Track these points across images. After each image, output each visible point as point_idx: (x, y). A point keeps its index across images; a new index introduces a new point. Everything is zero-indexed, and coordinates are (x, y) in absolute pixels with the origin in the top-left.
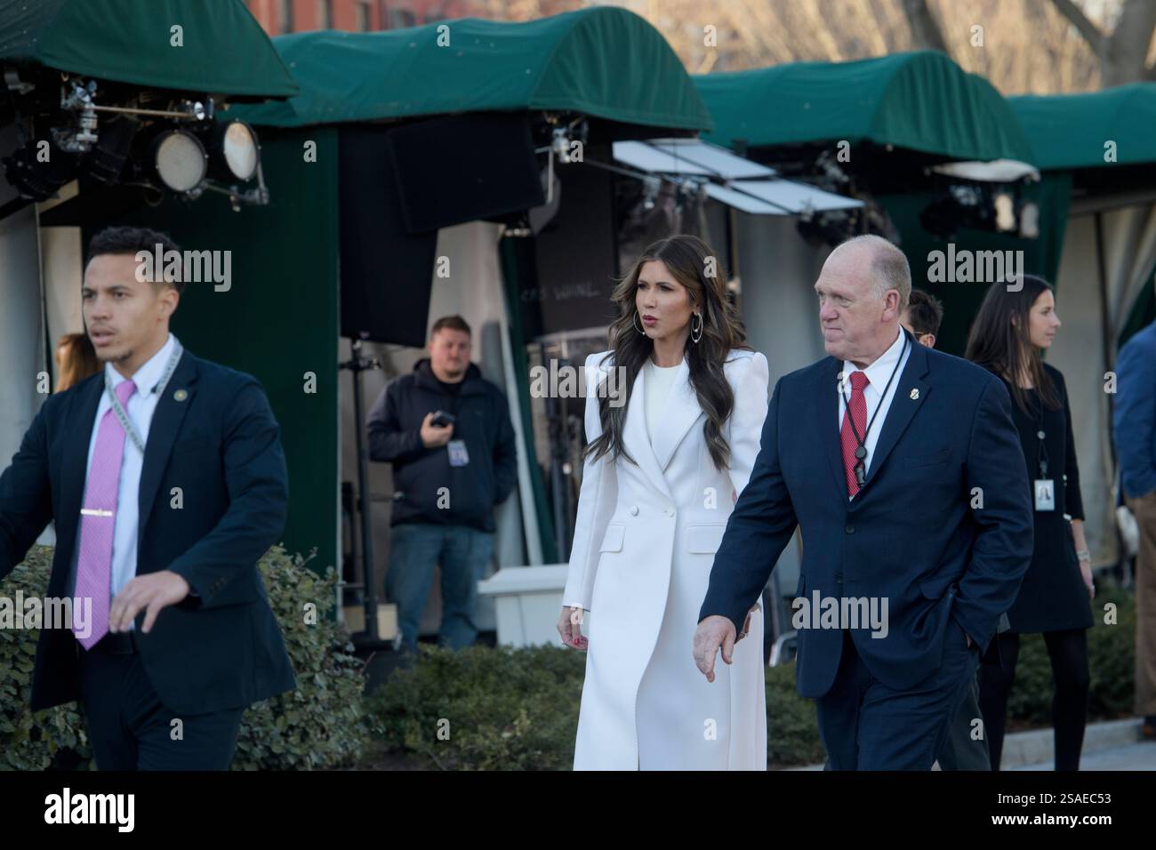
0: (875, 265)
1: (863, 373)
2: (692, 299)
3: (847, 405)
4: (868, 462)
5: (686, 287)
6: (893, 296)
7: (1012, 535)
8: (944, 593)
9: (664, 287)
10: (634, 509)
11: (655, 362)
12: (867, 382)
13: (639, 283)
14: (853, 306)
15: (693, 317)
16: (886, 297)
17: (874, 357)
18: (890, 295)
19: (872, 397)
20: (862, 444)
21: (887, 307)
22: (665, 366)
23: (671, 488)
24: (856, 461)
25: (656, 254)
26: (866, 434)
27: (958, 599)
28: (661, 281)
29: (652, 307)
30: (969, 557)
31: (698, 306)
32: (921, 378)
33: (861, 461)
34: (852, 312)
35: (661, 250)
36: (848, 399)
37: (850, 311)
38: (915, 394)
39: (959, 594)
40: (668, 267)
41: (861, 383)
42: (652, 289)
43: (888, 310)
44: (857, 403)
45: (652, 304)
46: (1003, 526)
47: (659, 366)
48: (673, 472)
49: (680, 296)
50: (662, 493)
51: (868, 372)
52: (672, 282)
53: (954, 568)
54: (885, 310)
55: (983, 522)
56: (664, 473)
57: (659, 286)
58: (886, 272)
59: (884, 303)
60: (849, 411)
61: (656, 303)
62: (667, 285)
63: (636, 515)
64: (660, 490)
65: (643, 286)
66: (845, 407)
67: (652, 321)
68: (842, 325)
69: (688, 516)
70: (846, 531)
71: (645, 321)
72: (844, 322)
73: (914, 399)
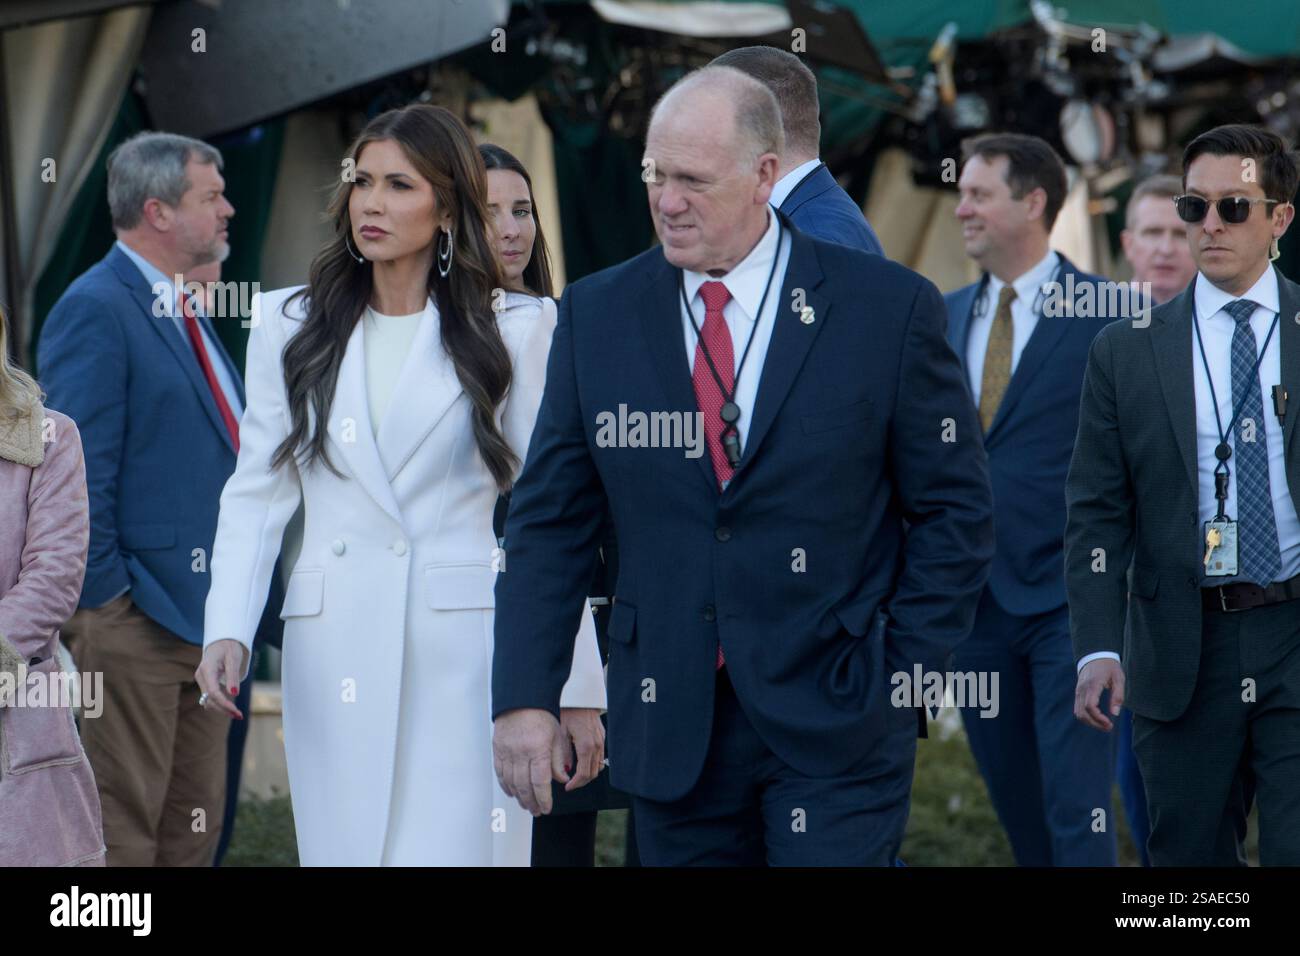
0: (739, 120)
1: (721, 285)
2: (441, 204)
3: (699, 334)
4: (743, 427)
5: (433, 183)
6: (769, 164)
7: (965, 527)
8: (871, 624)
9: (397, 183)
10: (339, 545)
11: (378, 308)
12: (729, 297)
14: (712, 189)
15: (440, 235)
16: (759, 167)
17: (738, 258)
18: (764, 164)
19: (738, 323)
20: (730, 398)
21: (762, 181)
22: (392, 313)
23: (403, 505)
24: (724, 426)
25: (387, 131)
26: (736, 382)
28: (394, 171)
29: (377, 213)
30: (900, 565)
31: (448, 216)
32: (815, 288)
33: (731, 426)
35: (393, 125)
36: (700, 321)
38: (808, 315)
39: (891, 623)
40: (405, 150)
41: (717, 298)
42: (379, 185)
43: (762, 185)
44: (715, 335)
45: (378, 209)
46: (953, 513)
47: (382, 313)
48: (405, 482)
49: (422, 197)
50: (387, 515)
51: (730, 282)
52: (412, 175)
53: (880, 583)
54: (759, 186)
55: (919, 510)
56: (390, 482)
57: (390, 180)
58: (757, 129)
59: (757, 177)
60: (702, 344)
61: (385, 207)
62: (403, 179)
63: (342, 553)
64: (388, 511)
65: (362, 181)
66: (696, 338)
67: (376, 234)
68: (697, 218)
69: (427, 552)
70: (715, 536)
71: (364, 233)
72: (698, 212)
73: (807, 322)
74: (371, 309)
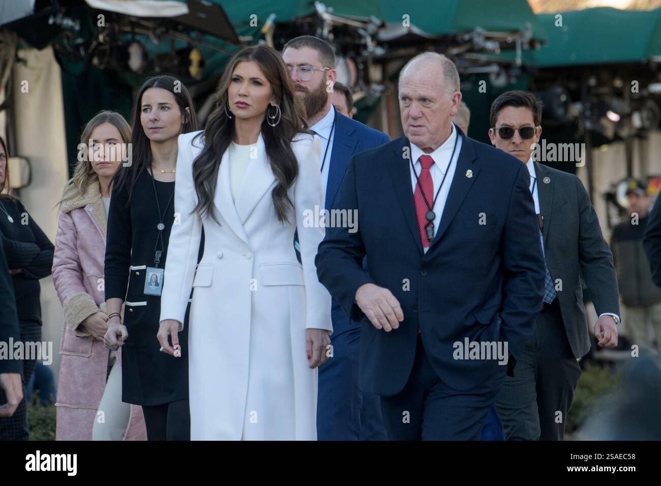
1: (430, 156)
2: (274, 93)
3: (418, 179)
4: (437, 223)
6: (458, 96)
8: (493, 320)
9: (256, 82)
10: (220, 253)
12: (433, 163)
13: (234, 77)
14: (435, 106)
15: (271, 106)
16: (453, 97)
17: (440, 143)
18: (455, 97)
19: (437, 175)
20: (431, 209)
21: (454, 105)
22: (243, 144)
23: (249, 236)
24: (427, 222)
25: (250, 56)
26: (434, 204)
27: (505, 327)
28: (255, 77)
29: (245, 96)
32: (473, 162)
33: (430, 222)
34: (434, 112)
35: (254, 54)
36: (418, 173)
37: (432, 111)
38: (469, 174)
39: (503, 323)
40: (260, 66)
41: (427, 163)
42: (246, 83)
43: (454, 107)
44: (425, 180)
45: (246, 94)
46: (530, 274)
47: (238, 144)
48: (250, 225)
49: (264, 90)
50: (241, 240)
51: (433, 155)
52: (262, 78)
53: (496, 300)
54: (452, 107)
55: (514, 270)
56: (243, 225)
57: (252, 80)
58: (452, 79)
59: (452, 103)
60: (419, 184)
61: (249, 92)
62: (259, 80)
63: (221, 258)
64: (242, 238)
65: (238, 79)
66: (416, 181)
67: (243, 105)
68: (426, 122)
69: (261, 258)
70: (420, 274)
71: (238, 105)
72: (427, 120)
73: (469, 177)
74: (233, 142)
